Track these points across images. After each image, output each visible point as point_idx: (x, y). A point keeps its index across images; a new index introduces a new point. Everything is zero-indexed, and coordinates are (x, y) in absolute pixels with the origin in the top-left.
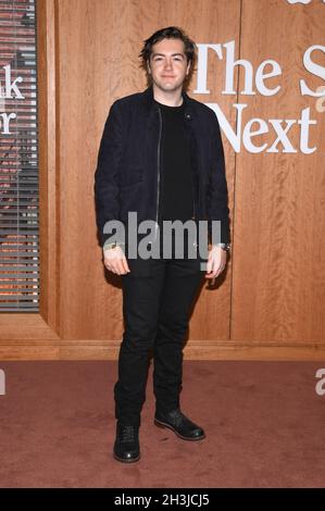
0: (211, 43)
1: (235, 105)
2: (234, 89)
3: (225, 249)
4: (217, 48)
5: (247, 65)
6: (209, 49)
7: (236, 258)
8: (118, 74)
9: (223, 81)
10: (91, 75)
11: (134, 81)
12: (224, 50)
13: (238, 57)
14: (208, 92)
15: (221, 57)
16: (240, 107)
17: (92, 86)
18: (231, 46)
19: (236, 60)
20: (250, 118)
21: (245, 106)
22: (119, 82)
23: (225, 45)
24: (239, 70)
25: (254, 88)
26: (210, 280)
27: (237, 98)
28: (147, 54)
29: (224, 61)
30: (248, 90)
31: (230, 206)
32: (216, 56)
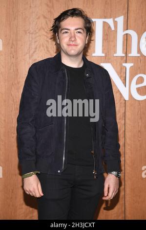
0: (105, 17)
1: (124, 64)
2: (123, 53)
3: (117, 176)
4: (110, 21)
5: (133, 34)
6: (104, 22)
8: (35, 42)
9: (115, 46)
10: (14, 43)
11: (47, 47)
12: (116, 23)
13: (127, 27)
14: (104, 55)
15: (113, 28)
16: (128, 66)
17: (16, 51)
18: (120, 20)
19: (124, 30)
20: (136, 74)
21: (132, 64)
22: (36, 48)
23: (116, 20)
24: (127, 38)
25: (139, 51)
27: (126, 59)
29: (116, 31)
30: (134, 53)
32: (109, 27)
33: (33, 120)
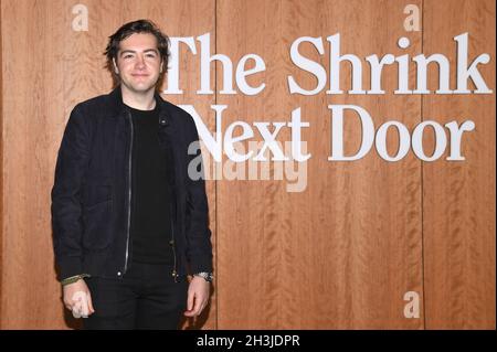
0: (182, 36)
1: (213, 107)
2: (211, 89)
3: (208, 279)
4: (190, 41)
5: (225, 60)
6: (181, 43)
7: (221, 291)
8: (73, 73)
9: (198, 78)
10: (40, 75)
11: (92, 81)
12: (198, 44)
13: (215, 51)
14: (181, 92)
15: (194, 51)
16: (219, 108)
17: (42, 88)
18: (205, 39)
19: (212, 54)
20: (232, 122)
21: (225, 107)
22: (74, 83)
23: (199, 38)
24: (216, 66)
25: (235, 86)
26: (191, 318)
27: (215, 98)
28: (113, 51)
29: (199, 55)
30: (227, 89)
31: (212, 227)
32: (189, 50)
33: (78, 193)
